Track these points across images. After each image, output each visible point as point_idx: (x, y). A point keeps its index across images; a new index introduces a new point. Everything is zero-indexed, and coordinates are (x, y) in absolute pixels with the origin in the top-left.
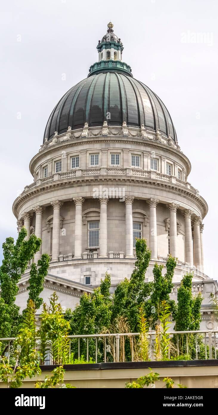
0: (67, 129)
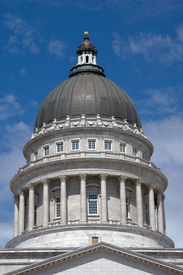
0: (53, 120)
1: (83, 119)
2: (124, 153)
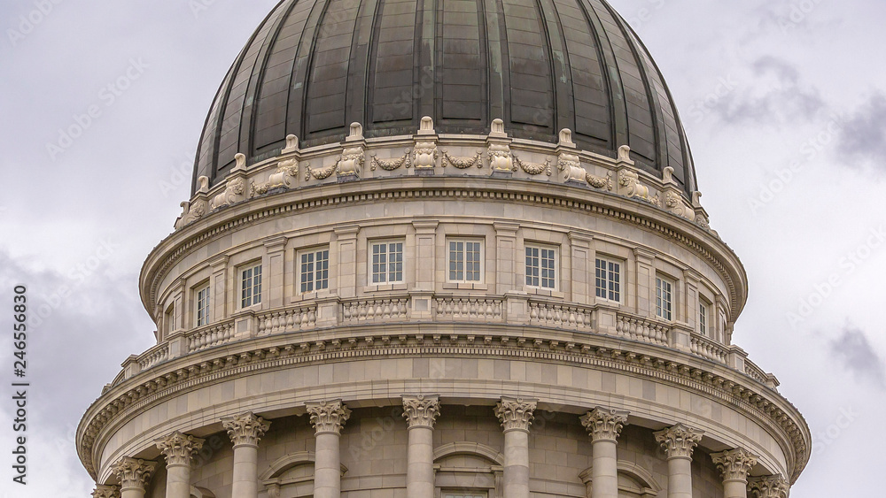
1: (425, 138)
2: (613, 303)
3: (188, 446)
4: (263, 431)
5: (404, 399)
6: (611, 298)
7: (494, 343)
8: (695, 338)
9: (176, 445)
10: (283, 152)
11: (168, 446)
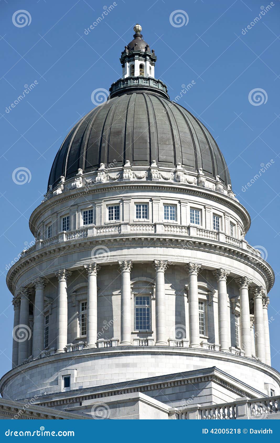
3: (43, 282)
4: (69, 275)
5: (119, 262)
6: (196, 223)
7: (151, 241)
8: (227, 237)
9: (39, 282)
10: (77, 175)
11: (36, 282)
